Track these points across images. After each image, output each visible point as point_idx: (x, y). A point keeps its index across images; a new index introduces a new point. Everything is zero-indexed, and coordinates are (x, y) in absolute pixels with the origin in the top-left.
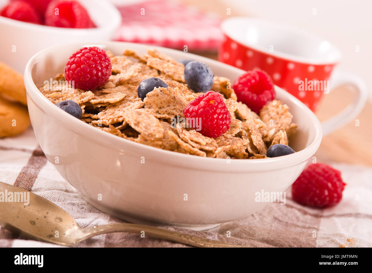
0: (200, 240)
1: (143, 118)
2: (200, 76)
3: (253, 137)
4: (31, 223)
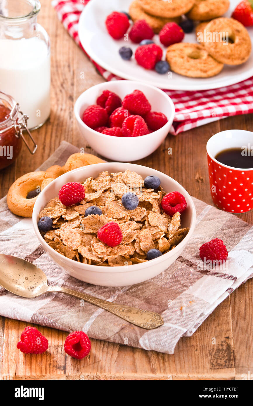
0: (98, 302)
1: (72, 235)
2: (126, 203)
3: (141, 243)
4: (26, 279)
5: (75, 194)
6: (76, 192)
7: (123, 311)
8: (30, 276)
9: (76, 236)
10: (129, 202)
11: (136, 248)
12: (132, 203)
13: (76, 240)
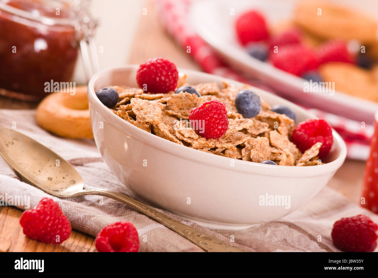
5: (164, 73)
6: (167, 71)
7: (199, 236)
8: (56, 177)
9: (155, 109)
10: (247, 100)
11: (243, 154)
12: (252, 102)
13: (154, 113)
